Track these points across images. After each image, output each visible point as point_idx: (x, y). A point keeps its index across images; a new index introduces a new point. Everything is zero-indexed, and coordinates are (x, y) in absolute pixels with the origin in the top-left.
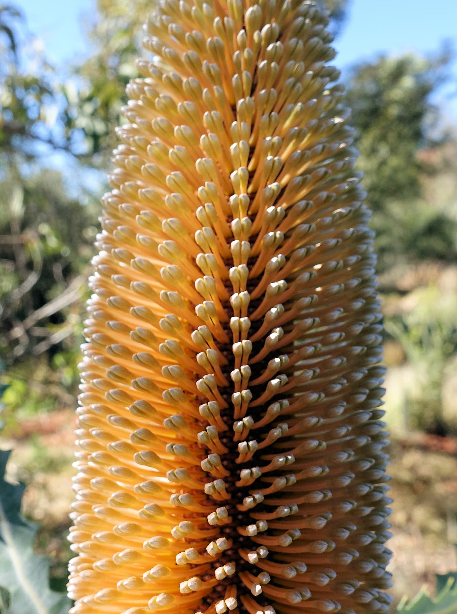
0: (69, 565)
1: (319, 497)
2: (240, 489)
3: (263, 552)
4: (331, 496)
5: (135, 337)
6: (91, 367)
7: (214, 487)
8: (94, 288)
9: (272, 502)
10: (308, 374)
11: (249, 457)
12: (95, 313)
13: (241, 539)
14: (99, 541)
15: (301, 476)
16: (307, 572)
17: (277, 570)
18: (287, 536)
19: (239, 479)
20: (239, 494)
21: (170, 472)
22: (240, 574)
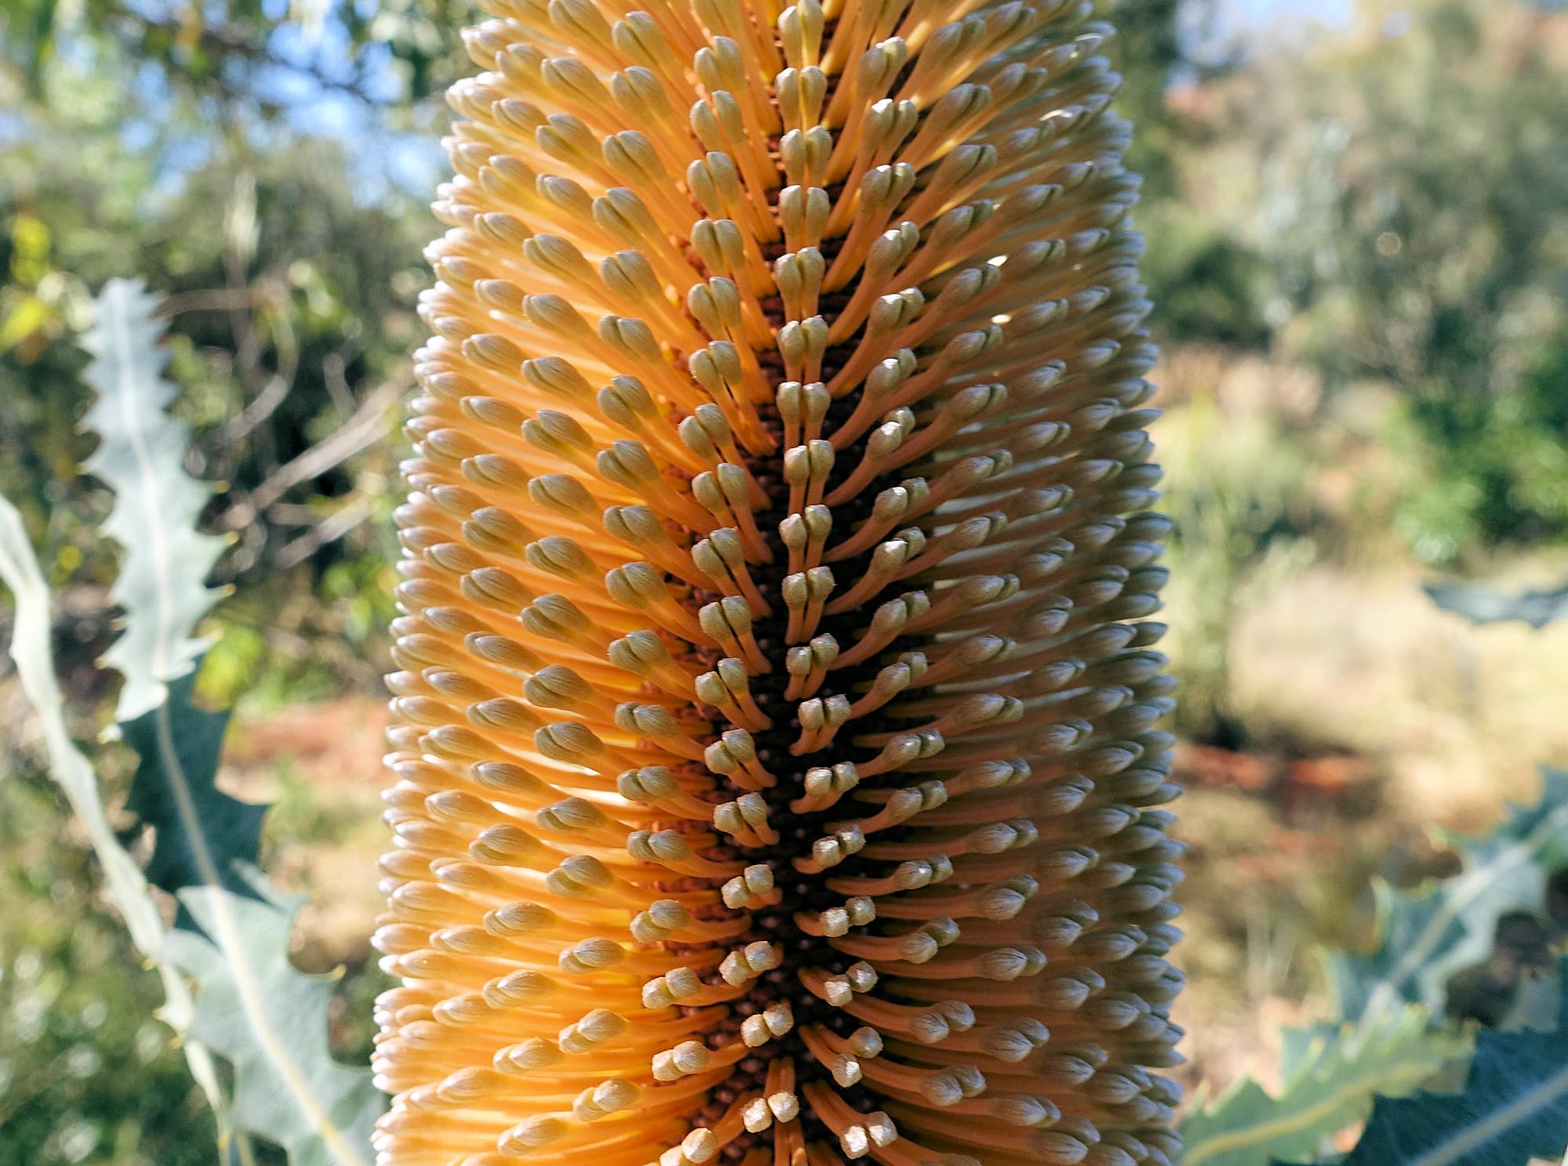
0: (376, 1009)
1: (1006, 838)
2: (803, 820)
3: (864, 978)
4: (1036, 836)
5: (534, 434)
6: (426, 515)
7: (738, 812)
8: (431, 315)
9: (883, 853)
10: (976, 528)
11: (826, 739)
12: (434, 378)
13: (805, 944)
14: (449, 950)
15: (959, 786)
16: (975, 1025)
17: (900, 1021)
18: (926, 936)
19: (800, 791)
20: (800, 833)
21: (625, 775)
22: (803, 1031)
